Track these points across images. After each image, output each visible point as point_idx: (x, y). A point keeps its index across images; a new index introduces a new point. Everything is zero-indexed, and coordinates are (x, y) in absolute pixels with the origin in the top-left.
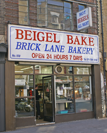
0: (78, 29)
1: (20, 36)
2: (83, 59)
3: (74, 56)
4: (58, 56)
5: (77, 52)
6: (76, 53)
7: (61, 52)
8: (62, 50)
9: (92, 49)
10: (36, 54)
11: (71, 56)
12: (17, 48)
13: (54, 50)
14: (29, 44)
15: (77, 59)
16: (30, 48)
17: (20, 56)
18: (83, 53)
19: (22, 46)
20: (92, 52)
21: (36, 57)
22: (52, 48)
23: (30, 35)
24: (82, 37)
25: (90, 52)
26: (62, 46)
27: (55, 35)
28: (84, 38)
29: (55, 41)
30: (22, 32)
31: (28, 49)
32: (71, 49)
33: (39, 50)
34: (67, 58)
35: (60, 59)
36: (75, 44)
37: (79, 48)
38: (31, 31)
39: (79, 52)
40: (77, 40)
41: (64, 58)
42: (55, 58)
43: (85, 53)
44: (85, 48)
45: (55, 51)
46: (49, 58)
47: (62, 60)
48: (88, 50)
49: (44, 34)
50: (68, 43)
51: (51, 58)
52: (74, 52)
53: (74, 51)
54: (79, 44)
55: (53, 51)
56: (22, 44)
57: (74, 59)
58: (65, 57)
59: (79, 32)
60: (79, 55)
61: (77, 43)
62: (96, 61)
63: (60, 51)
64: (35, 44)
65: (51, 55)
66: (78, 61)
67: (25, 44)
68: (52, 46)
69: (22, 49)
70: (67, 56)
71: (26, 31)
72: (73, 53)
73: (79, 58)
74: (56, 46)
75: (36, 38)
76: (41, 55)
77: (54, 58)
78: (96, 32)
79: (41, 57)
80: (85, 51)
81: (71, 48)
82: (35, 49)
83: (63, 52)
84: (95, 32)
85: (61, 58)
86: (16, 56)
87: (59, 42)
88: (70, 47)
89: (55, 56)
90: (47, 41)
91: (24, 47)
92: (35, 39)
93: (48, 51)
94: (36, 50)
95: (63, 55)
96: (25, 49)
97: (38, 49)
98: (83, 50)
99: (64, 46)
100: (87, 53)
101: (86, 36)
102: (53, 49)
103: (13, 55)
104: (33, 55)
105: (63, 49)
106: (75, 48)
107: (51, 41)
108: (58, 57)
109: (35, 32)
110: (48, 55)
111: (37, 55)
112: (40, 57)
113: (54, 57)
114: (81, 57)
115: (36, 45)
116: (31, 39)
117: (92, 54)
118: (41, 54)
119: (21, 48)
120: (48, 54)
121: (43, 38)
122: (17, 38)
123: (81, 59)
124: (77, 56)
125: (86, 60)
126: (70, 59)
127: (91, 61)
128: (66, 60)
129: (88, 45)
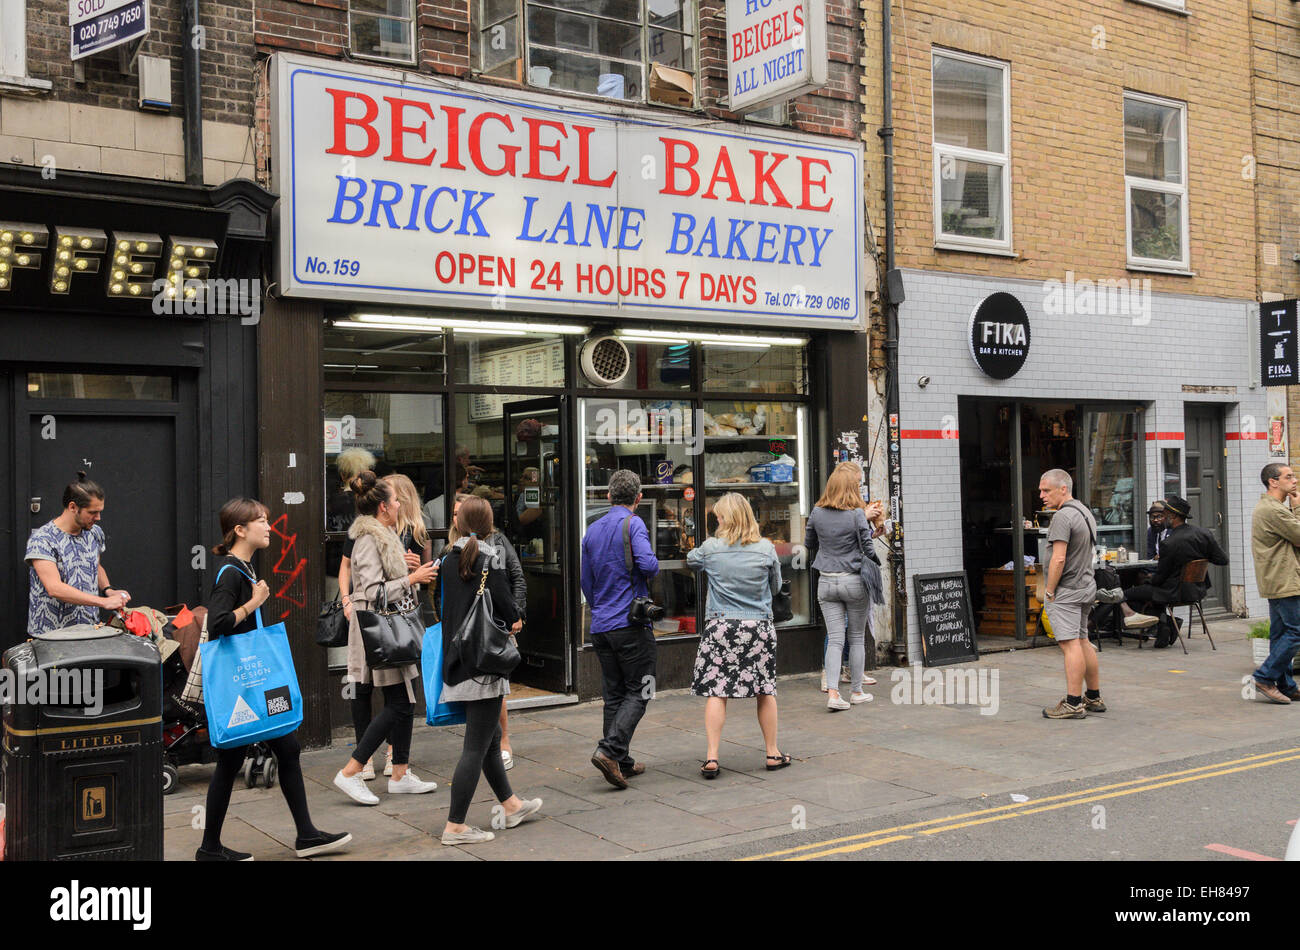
0: (736, 101)
1: (356, 138)
2: (761, 298)
3: (703, 276)
4: (605, 277)
5: (722, 250)
6: (715, 254)
7: (621, 245)
8: (630, 234)
9: (820, 236)
10: (462, 256)
11: (686, 275)
12: (336, 218)
13: (579, 237)
14: (419, 189)
15: (723, 299)
16: (420, 221)
17: (356, 268)
18: (759, 258)
19: (367, 201)
20: (818, 249)
21: (462, 281)
22: (564, 223)
23: (421, 131)
24: (759, 156)
25: (807, 251)
26: (627, 211)
27: (584, 133)
28: (768, 162)
29: (584, 179)
30: (373, 110)
31: (412, 226)
32: (687, 233)
33: (482, 232)
34: (658, 290)
35: (614, 296)
36: (710, 195)
37: (734, 222)
38: (426, 107)
39: (736, 252)
40: (722, 173)
41: (641, 288)
42: (585, 284)
43: (772, 260)
44: (777, 226)
45: (586, 243)
46: (543, 287)
47: (631, 298)
48: (796, 236)
49: (512, 130)
50: (670, 189)
51: (559, 283)
52: (707, 249)
53: (704, 240)
54: (736, 197)
55: (571, 241)
56: (371, 189)
57: (704, 298)
58: (650, 283)
59: (737, 118)
60: (737, 269)
61: (723, 189)
62: (840, 312)
63: (613, 240)
64: (454, 193)
65: (557, 266)
66: (731, 306)
67: (388, 193)
68: (568, 210)
69: (373, 222)
70: (658, 277)
71: (397, 106)
72: (698, 253)
73: (735, 289)
74: (594, 209)
75: (464, 156)
76: (494, 265)
77: (579, 290)
78: (847, 119)
79: (492, 276)
80: (772, 242)
81: (685, 224)
82: (456, 226)
83: (636, 248)
84: (840, 123)
85: (625, 287)
86: (331, 267)
87: (608, 183)
88: (678, 217)
89: (585, 272)
90: (534, 172)
91: (381, 208)
92: (453, 163)
93: (539, 239)
94: (463, 231)
95: (638, 271)
96: (393, 225)
97: (472, 227)
98: (762, 241)
99: (642, 212)
100: (785, 260)
101: (781, 150)
102: (570, 228)
103: (312, 264)
104: (445, 263)
105: (636, 229)
106: (712, 224)
107: (561, 178)
108: (605, 285)
109: (453, 114)
110: (538, 268)
111: (467, 264)
112: (487, 276)
113: (580, 278)
114: (749, 284)
115: (462, 197)
116: (427, 161)
117: (816, 263)
118: (491, 259)
119: (366, 217)
120: (537, 262)
121: (510, 152)
122: (339, 148)
123: (750, 297)
124: (722, 277)
125: (780, 301)
126: (681, 296)
127: (812, 306)
128: (654, 301)
129: (794, 208)
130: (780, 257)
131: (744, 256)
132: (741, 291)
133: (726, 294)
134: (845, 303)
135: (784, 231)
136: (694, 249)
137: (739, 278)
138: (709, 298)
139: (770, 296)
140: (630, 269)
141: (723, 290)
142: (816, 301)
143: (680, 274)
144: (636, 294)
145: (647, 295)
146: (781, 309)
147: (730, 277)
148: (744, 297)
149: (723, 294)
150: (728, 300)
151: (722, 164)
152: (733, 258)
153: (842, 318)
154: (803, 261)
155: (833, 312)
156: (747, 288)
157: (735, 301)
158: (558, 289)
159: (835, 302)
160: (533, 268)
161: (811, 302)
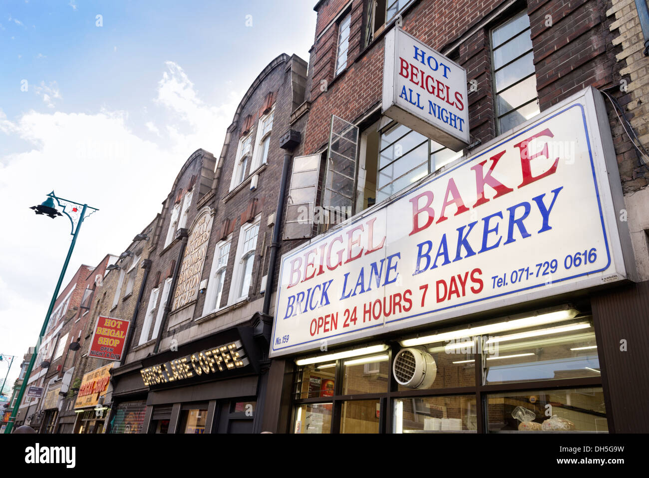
1: (295, 277)
2: (489, 284)
3: (438, 283)
4: (377, 307)
5: (452, 256)
6: (447, 261)
7: (387, 282)
8: (391, 272)
9: (547, 202)
10: (319, 319)
11: (426, 287)
12: (286, 317)
13: (366, 287)
15: (454, 296)
18: (484, 249)
20: (545, 213)
21: (318, 333)
22: (360, 281)
23: (313, 262)
24: (479, 167)
25: (534, 221)
26: (390, 258)
27: (371, 224)
29: (370, 249)
31: (306, 310)
32: (426, 255)
33: (327, 303)
34: (407, 305)
37: (461, 230)
38: (315, 251)
41: (397, 307)
42: (368, 316)
43: (497, 245)
44: (500, 214)
45: (369, 289)
46: (348, 325)
49: (342, 241)
50: (416, 229)
51: (355, 319)
53: (439, 255)
54: (462, 209)
55: (362, 291)
57: (439, 300)
58: (403, 303)
60: (465, 266)
61: (452, 209)
64: (320, 287)
65: (355, 310)
66: (462, 299)
67: (301, 298)
68: (362, 272)
69: (295, 314)
71: (307, 256)
73: (463, 284)
74: (374, 265)
75: (325, 266)
76: (329, 319)
77: (365, 321)
80: (496, 229)
81: (425, 248)
82: (319, 303)
83: (395, 280)
86: (282, 340)
87: (381, 246)
88: (421, 246)
89: (368, 308)
91: (298, 306)
92: (321, 271)
93: (348, 296)
94: (321, 305)
95: (395, 296)
97: (324, 301)
98: (486, 232)
99: (398, 255)
100: (510, 240)
101: (498, 151)
102: (362, 283)
103: (277, 341)
105: (395, 267)
106: (444, 241)
107: (360, 255)
110: (347, 314)
111: (321, 323)
112: (328, 326)
113: (365, 312)
114: (476, 275)
115: (322, 287)
116: (313, 276)
117: (546, 227)
120: (347, 311)
121: (340, 253)
123: (477, 286)
124: (453, 279)
125: (508, 280)
126: (423, 305)
127: (544, 274)
128: (404, 314)
129: (515, 189)
130: (505, 239)
131: (471, 253)
132: (469, 284)
133: (457, 291)
134: (591, 255)
135: (506, 215)
136: (431, 265)
137: (467, 274)
138: (443, 299)
139: (497, 279)
140: (391, 296)
141: (453, 289)
142: (553, 265)
143: (421, 288)
144: (394, 313)
145: (400, 311)
146: (510, 287)
147: (459, 277)
148: (472, 289)
149: (454, 292)
150: (458, 296)
151: (450, 191)
152: (461, 258)
153: (587, 274)
154: (529, 232)
155: (574, 271)
156: (474, 280)
157: (464, 294)
158: (355, 324)
159: (575, 260)
160: (345, 315)
161: (543, 269)
